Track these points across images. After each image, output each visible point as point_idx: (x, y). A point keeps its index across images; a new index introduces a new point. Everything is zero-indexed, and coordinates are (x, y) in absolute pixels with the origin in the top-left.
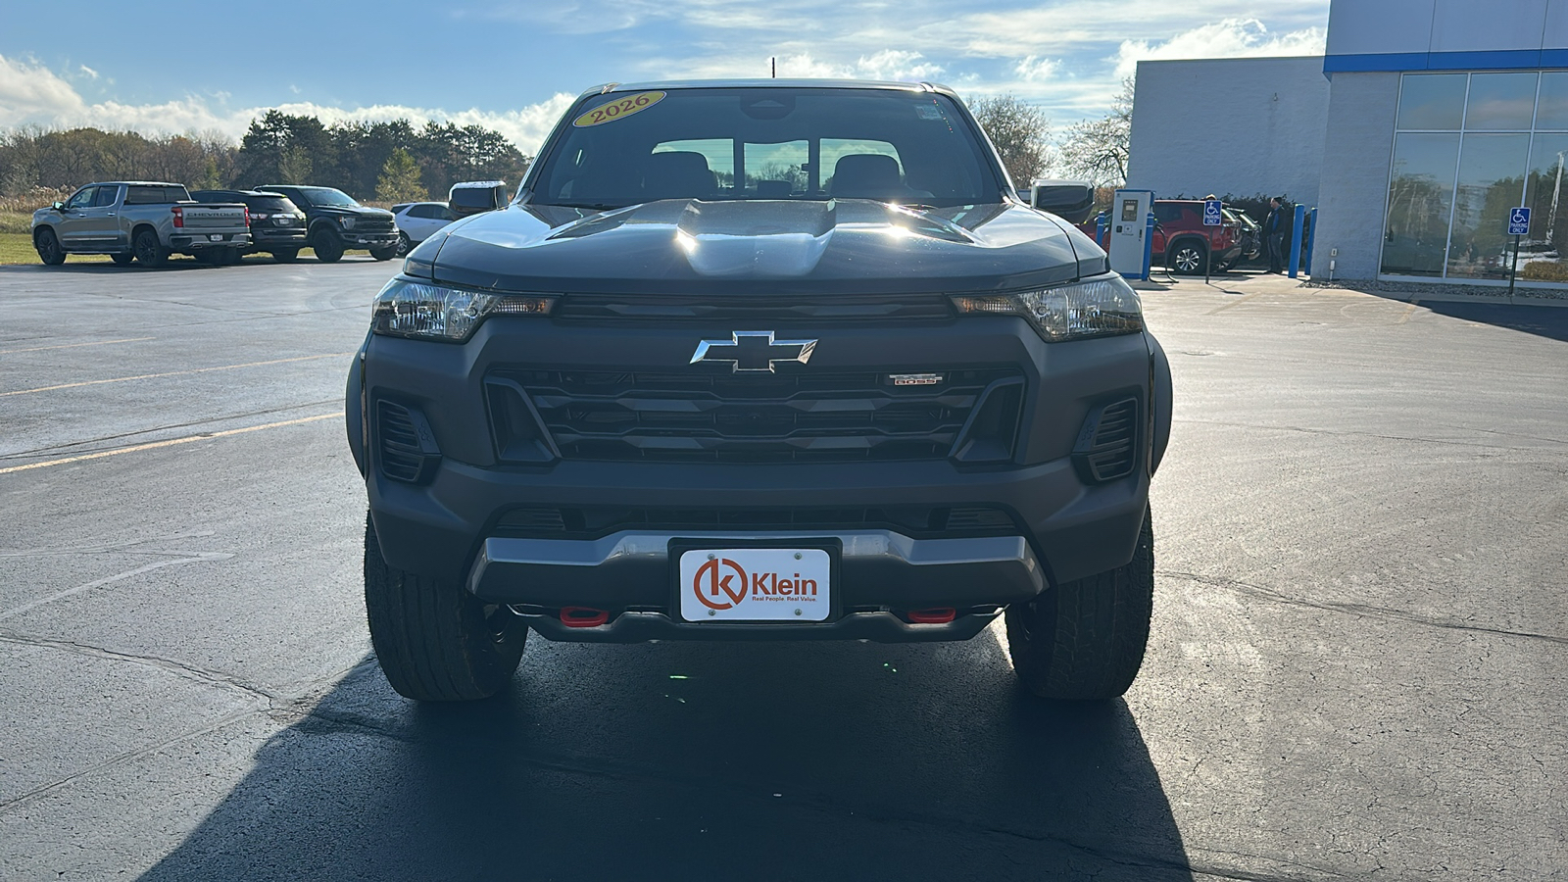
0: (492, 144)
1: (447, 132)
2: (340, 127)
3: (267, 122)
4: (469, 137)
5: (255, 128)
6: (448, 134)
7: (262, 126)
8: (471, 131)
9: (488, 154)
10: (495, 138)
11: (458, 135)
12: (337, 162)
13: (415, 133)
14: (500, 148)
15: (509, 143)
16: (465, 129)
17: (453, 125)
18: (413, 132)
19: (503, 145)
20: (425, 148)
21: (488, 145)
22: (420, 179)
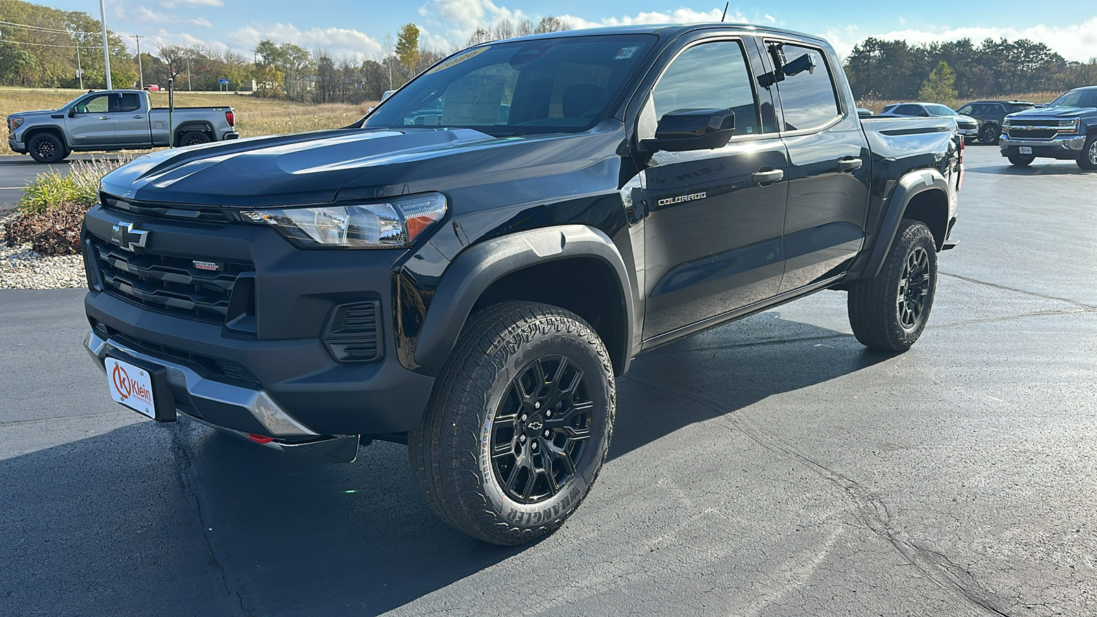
0: (1037, 52)
1: (1000, 46)
2: (917, 47)
3: (865, 46)
4: (1018, 49)
5: (857, 50)
6: (1001, 48)
7: (862, 49)
8: (1020, 44)
9: (1031, 61)
10: (1041, 47)
11: (1009, 48)
12: (910, 73)
13: (974, 48)
14: (1043, 56)
15: (1052, 52)
16: (1015, 43)
17: (1006, 40)
18: (973, 47)
19: (1045, 53)
20: (980, 59)
21: (1033, 54)
22: (953, 85)
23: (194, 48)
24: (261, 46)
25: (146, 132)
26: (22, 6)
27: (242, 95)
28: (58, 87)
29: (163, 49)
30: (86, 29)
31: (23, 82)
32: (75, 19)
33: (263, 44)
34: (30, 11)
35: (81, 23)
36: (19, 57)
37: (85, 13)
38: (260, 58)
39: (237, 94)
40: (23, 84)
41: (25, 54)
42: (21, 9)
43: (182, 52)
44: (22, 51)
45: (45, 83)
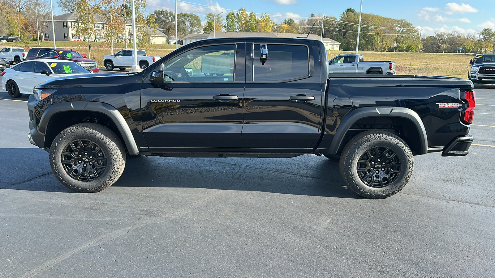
23: (452, 33)
24: (484, 31)
25: (355, 71)
26: (380, 19)
27: (468, 55)
28: (387, 51)
29: (437, 34)
30: (404, 27)
31: (374, 49)
32: (400, 23)
33: (485, 30)
34: (382, 20)
35: (402, 24)
36: (374, 39)
37: (405, 20)
38: (481, 37)
39: (465, 54)
40: (373, 50)
41: (376, 38)
42: (379, 20)
43: (446, 35)
44: (375, 37)
45: (382, 50)
